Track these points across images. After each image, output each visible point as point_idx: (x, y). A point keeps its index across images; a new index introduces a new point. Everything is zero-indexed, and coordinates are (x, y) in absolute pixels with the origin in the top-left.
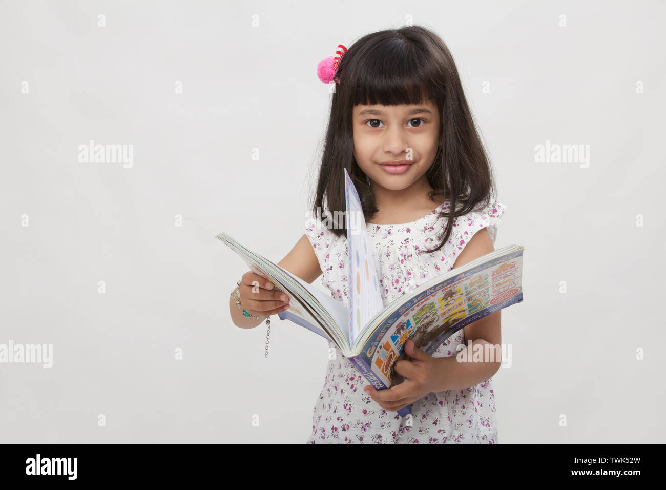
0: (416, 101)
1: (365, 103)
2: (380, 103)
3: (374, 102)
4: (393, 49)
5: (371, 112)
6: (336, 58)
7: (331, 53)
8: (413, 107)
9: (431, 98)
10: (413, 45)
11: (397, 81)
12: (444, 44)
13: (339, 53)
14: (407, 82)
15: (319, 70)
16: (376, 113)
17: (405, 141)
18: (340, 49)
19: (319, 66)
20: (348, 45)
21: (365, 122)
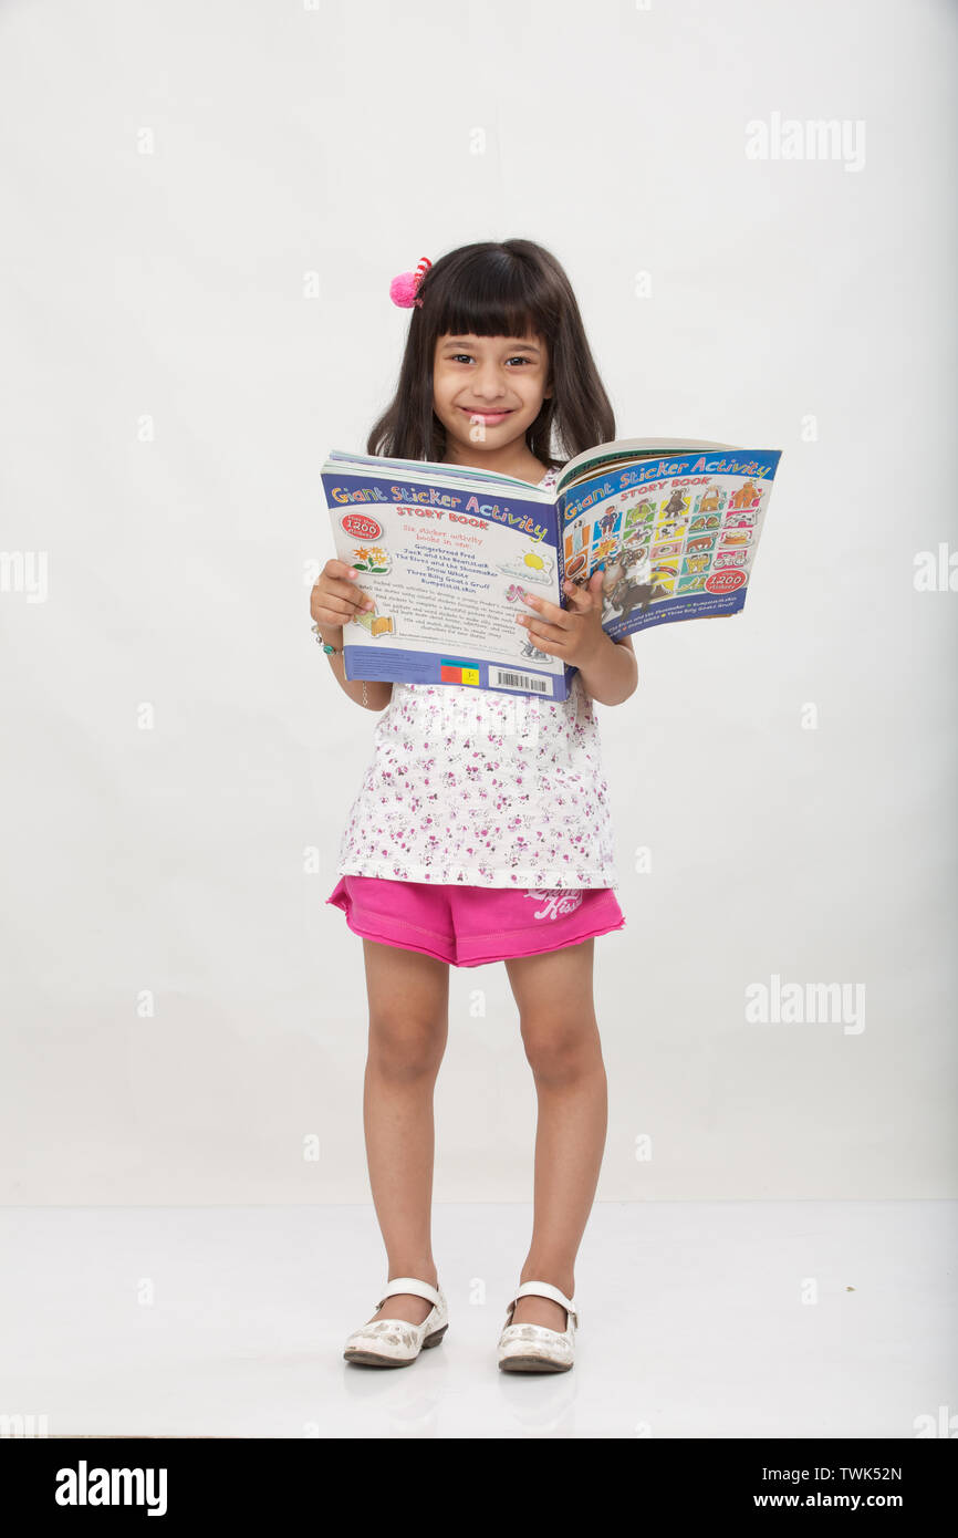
0: (519, 334)
1: (454, 333)
2: (473, 333)
3: (465, 332)
4: (494, 264)
5: (460, 345)
6: (417, 275)
7: (410, 267)
8: (513, 341)
9: (537, 332)
10: (521, 263)
11: (496, 307)
12: (560, 268)
13: (421, 267)
14: (509, 309)
15: (393, 287)
16: (467, 346)
17: (502, 384)
18: (424, 263)
19: (393, 282)
20: (434, 260)
21: (452, 358)
